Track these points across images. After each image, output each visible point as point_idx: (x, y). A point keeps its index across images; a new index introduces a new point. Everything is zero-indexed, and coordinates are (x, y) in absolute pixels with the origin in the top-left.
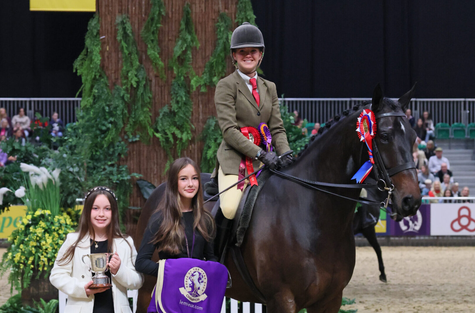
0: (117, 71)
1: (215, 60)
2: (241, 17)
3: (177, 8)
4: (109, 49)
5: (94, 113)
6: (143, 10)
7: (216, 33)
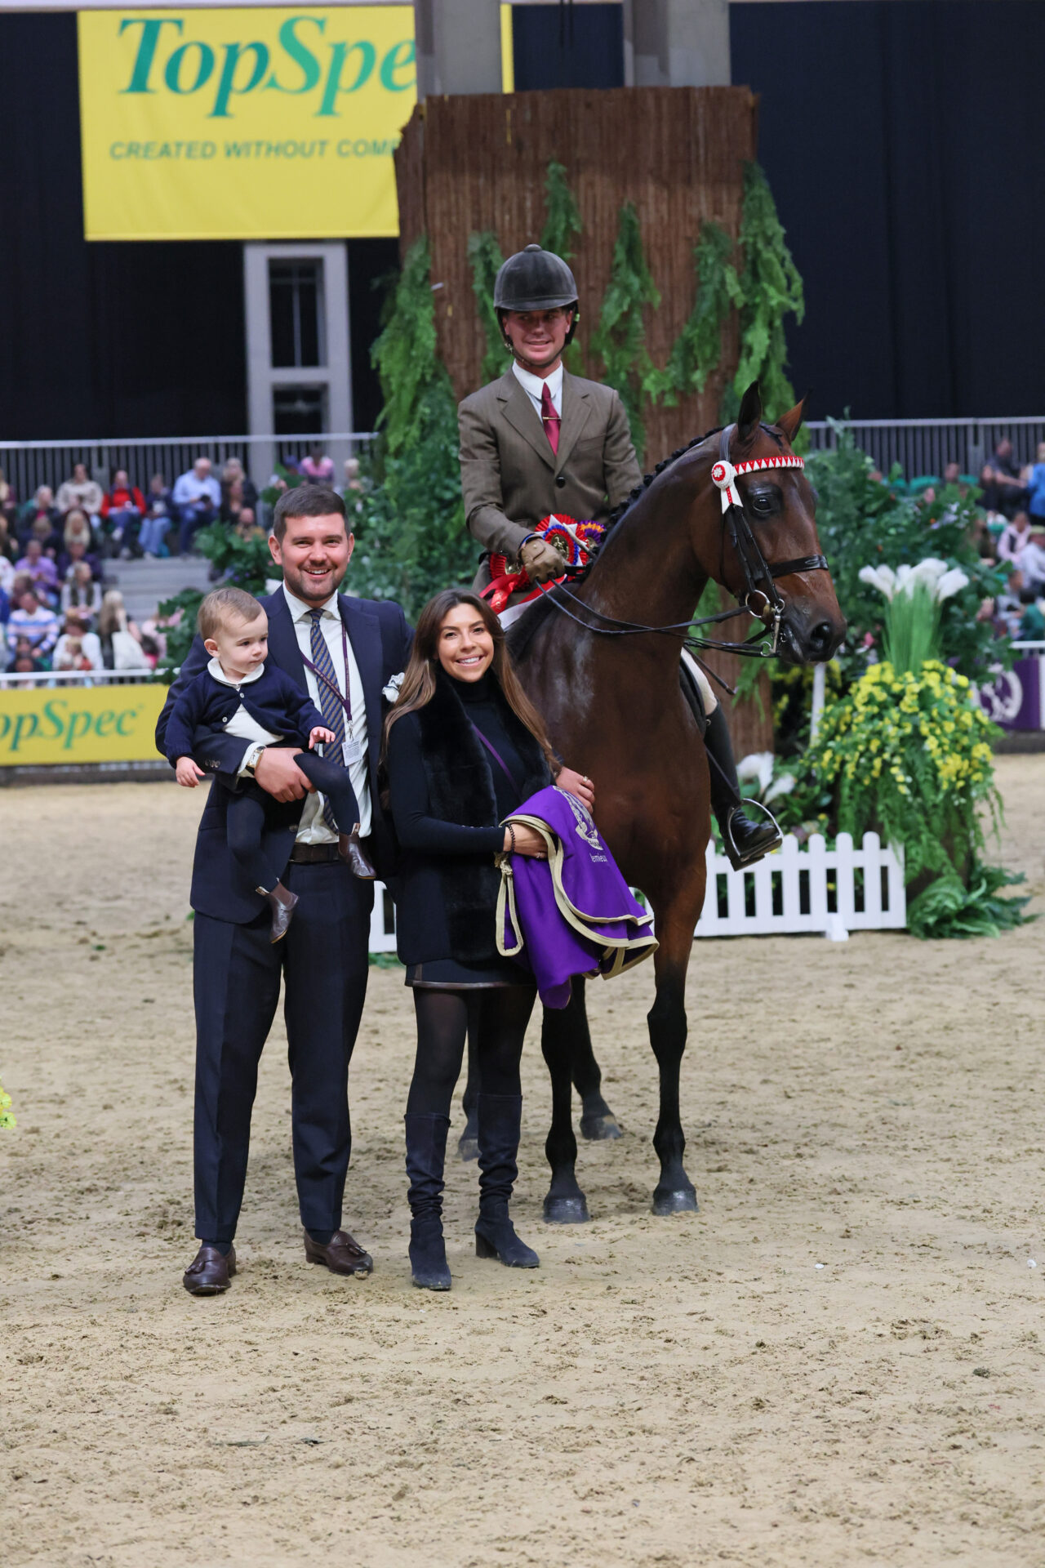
0: (472, 361)
1: (697, 331)
2: (751, 231)
3: (606, 215)
4: (453, 311)
5: (424, 461)
6: (529, 221)
7: (696, 269)
